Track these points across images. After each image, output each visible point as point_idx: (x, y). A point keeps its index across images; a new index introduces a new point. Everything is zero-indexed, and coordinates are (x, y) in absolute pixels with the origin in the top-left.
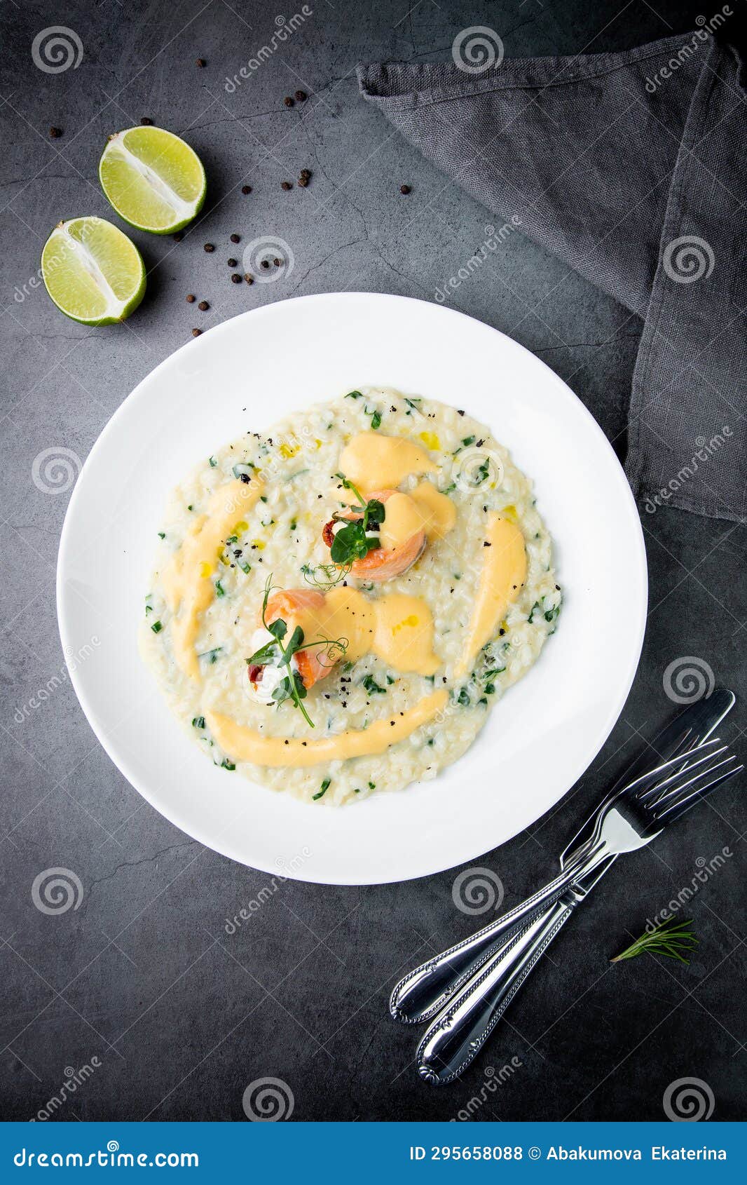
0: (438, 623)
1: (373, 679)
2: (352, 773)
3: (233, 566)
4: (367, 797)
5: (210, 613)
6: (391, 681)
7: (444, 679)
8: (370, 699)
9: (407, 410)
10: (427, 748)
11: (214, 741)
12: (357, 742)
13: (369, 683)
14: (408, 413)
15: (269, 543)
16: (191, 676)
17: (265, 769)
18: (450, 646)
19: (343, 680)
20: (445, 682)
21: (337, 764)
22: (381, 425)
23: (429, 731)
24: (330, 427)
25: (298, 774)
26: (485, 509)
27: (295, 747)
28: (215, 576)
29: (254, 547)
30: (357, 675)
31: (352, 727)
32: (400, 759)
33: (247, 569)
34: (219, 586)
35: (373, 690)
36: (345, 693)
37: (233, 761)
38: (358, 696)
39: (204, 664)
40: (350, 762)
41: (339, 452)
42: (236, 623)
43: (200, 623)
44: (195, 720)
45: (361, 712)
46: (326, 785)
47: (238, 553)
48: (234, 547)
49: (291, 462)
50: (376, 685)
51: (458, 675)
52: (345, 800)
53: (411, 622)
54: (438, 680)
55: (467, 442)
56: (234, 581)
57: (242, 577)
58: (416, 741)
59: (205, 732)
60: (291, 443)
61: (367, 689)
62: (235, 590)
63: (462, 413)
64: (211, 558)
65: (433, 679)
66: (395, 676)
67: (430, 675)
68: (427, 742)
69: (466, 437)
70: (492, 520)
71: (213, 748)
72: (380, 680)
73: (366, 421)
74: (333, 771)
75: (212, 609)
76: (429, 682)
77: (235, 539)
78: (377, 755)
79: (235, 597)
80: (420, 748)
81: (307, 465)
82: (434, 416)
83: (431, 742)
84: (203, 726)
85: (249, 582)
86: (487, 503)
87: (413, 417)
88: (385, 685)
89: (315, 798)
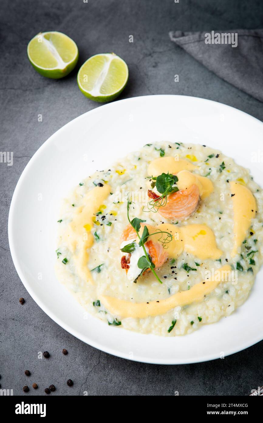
0: (216, 235)
1: (188, 265)
2: (187, 314)
3: (102, 225)
4: (199, 328)
5: (93, 249)
6: (197, 265)
7: (226, 260)
8: (189, 274)
9: (177, 147)
10: (226, 295)
11: (107, 311)
12: (187, 296)
13: (186, 267)
14: (178, 148)
15: (119, 212)
16: (88, 281)
17: (138, 319)
18: (225, 244)
19: (172, 268)
20: (227, 261)
21: (179, 309)
22: (165, 154)
23: (225, 286)
24: (139, 159)
25: (157, 320)
26: (228, 181)
27: (153, 305)
28: (93, 230)
29: (111, 214)
30: (179, 264)
31: (181, 290)
32: (213, 303)
33: (110, 224)
34: (96, 235)
35: (189, 270)
36: (174, 274)
37: (119, 319)
38: (182, 275)
39: (95, 274)
40: (185, 308)
41: (147, 168)
42: (108, 251)
43: (88, 255)
44: (94, 303)
45: (185, 282)
46: (174, 323)
47: (104, 217)
48: (101, 216)
49: (122, 176)
50: (190, 268)
51: (234, 258)
52: (187, 329)
53: (202, 233)
54: (224, 261)
55: (211, 157)
56: (103, 232)
57: (108, 229)
58: (218, 291)
59: (101, 308)
60: (121, 169)
61: (186, 270)
62: (105, 236)
63: (204, 146)
64: (89, 222)
65: (220, 260)
66: (199, 262)
67: (218, 259)
68: (225, 292)
69: (210, 154)
70: (232, 184)
71: (107, 315)
72: (192, 265)
73: (158, 154)
74: (176, 315)
75: (95, 247)
76: (219, 262)
77: (100, 213)
78: (199, 302)
79: (106, 239)
80: (222, 296)
81: (131, 177)
82: (191, 148)
83: (227, 292)
84: (99, 305)
85: (112, 231)
86: (227, 178)
87: (181, 150)
88: (196, 267)
89: (170, 331)
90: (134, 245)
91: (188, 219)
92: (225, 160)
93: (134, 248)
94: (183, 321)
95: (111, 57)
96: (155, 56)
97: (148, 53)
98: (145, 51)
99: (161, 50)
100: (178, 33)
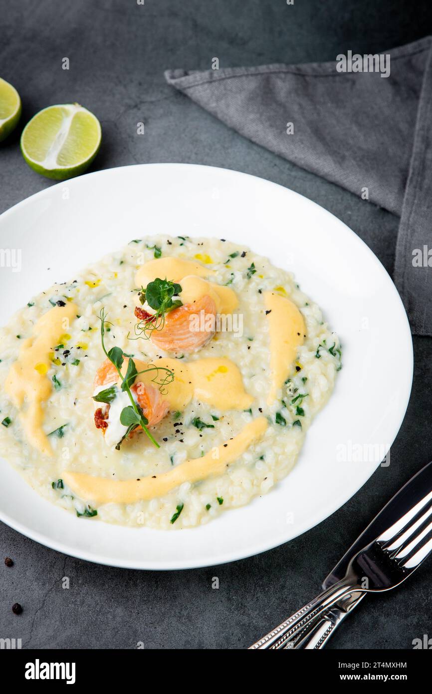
0: (244, 372)
1: (201, 420)
2: (200, 493)
3: (64, 364)
4: (219, 515)
5: (51, 402)
6: (215, 419)
7: (260, 410)
8: (202, 433)
9: (181, 243)
10: (260, 462)
11: (74, 495)
12: (199, 466)
13: (198, 423)
14: (181, 245)
15: (90, 344)
16: (43, 451)
17: (124, 505)
18: (258, 386)
19: (176, 425)
20: (261, 412)
21: (186, 486)
22: (162, 254)
23: (258, 449)
24: (122, 262)
25: (153, 505)
26: (260, 292)
27: (146, 483)
28: (50, 372)
29: (79, 348)
30: (187, 419)
31: (190, 458)
32: (239, 476)
33: (77, 362)
34: (55, 379)
35: (202, 427)
36: (179, 434)
37: (94, 507)
38: (191, 436)
39: (54, 440)
40: (197, 485)
41: (133, 275)
42: (75, 403)
43: (44, 411)
44: (53, 484)
45: (197, 446)
46: (180, 509)
47: (67, 353)
48: (62, 351)
49: (95, 290)
50: (203, 424)
51: (272, 406)
52: (201, 516)
53: (221, 370)
54: (256, 412)
55: (233, 256)
56: (67, 375)
57: (73, 370)
58: (248, 458)
59: (65, 491)
60: (93, 279)
61: (198, 427)
62: (70, 381)
63: (223, 240)
64: (43, 360)
65: (250, 411)
66: (217, 415)
67: (248, 408)
68: (259, 458)
69: (232, 253)
70: (266, 295)
71: (75, 501)
72: (207, 420)
73: (151, 253)
74: (184, 494)
75: (54, 398)
76: (249, 413)
77: (62, 346)
78: (218, 476)
79: (70, 386)
80: (254, 465)
81: (110, 290)
82: (202, 244)
83: (262, 458)
84: (62, 487)
85: (80, 373)
86: (260, 287)
87: (186, 247)
88: (213, 423)
89: (173, 520)
90: (114, 389)
91: (199, 351)
92: (254, 260)
93: (115, 395)
94: (195, 505)
95: (73, 110)
96: (144, 107)
97: (133, 104)
98: (127, 101)
99: (153, 99)
100: (177, 72)
